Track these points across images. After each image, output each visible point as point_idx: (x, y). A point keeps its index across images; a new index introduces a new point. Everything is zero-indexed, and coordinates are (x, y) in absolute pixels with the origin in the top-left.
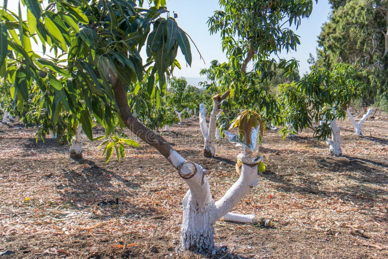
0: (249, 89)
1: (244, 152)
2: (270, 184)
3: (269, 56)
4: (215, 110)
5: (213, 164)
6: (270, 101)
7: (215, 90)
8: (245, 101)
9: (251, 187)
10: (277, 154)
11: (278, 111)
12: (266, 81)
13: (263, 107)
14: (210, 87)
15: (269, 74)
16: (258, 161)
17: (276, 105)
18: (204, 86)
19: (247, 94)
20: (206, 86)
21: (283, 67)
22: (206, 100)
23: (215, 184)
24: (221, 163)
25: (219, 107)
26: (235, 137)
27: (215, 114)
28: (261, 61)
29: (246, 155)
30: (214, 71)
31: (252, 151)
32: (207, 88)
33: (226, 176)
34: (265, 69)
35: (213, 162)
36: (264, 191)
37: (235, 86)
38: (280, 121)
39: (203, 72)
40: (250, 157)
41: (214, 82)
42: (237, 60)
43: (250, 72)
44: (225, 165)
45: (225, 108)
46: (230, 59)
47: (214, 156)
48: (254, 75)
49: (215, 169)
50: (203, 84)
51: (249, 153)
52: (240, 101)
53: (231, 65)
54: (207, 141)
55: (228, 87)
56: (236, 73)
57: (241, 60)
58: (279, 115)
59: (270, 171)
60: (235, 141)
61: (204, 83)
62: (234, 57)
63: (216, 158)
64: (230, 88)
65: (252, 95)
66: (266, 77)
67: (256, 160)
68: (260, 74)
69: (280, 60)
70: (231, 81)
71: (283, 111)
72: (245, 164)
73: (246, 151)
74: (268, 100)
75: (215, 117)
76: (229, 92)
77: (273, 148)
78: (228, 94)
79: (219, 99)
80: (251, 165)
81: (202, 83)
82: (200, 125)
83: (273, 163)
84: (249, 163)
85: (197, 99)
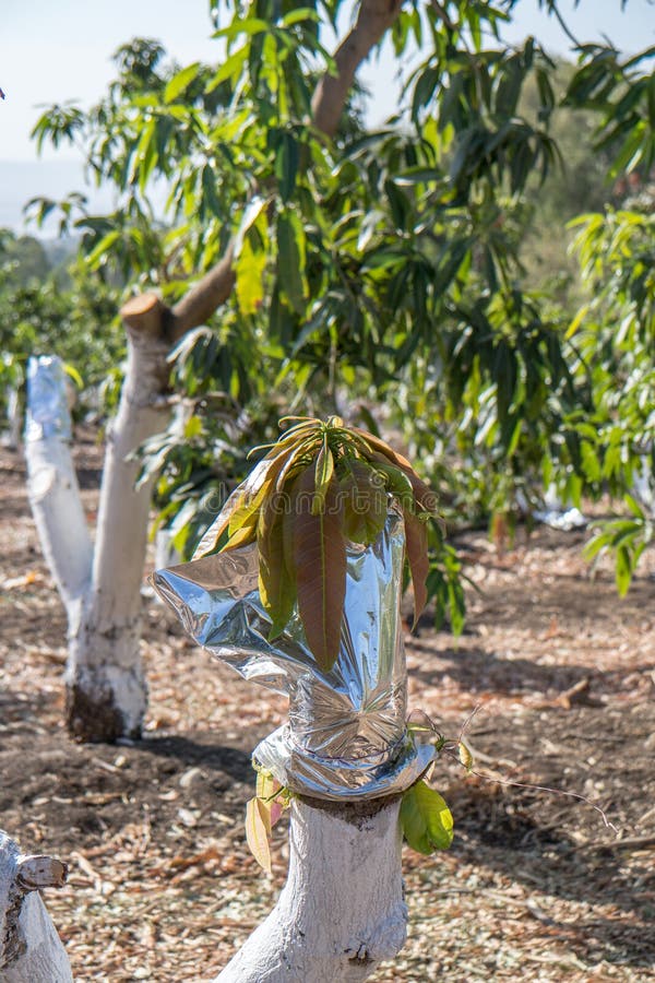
0: (369, 253)
1: (304, 717)
2: (530, 916)
3: (507, 18)
4: (137, 407)
5: (131, 787)
6: (521, 339)
7: (140, 254)
8: (344, 337)
9: (363, 961)
10: (580, 700)
11: (579, 398)
12: (490, 198)
13: (466, 376)
14: (110, 237)
15: (505, 145)
16: (403, 778)
17: (560, 366)
18: (63, 225)
19: (356, 289)
20: (80, 224)
21: (601, 101)
22: (92, 324)
23: (145, 933)
24: (187, 778)
25: (162, 384)
26: (235, 613)
27: (139, 429)
28: (451, 53)
29: (315, 739)
30: (133, 115)
31: (357, 707)
32: (89, 244)
33: (226, 874)
34: (476, 114)
35: (131, 774)
36: (492, 966)
37: (269, 233)
38: (595, 472)
39: (58, 126)
40: (341, 754)
41: (133, 202)
42: (280, 45)
43: (381, 135)
44: (223, 789)
45: (203, 388)
46: (231, 40)
47: (137, 735)
48: (405, 154)
49: (146, 829)
50: (56, 215)
51: (332, 725)
52: (310, 336)
53: (242, 85)
54: (88, 628)
55: (224, 237)
56: (276, 138)
57: (313, 45)
58: (584, 429)
59: (530, 825)
60: (235, 642)
61: (66, 208)
62: (259, 25)
63: (158, 746)
64: (238, 244)
65: (393, 294)
66: (484, 169)
67: (388, 769)
68: (444, 145)
69: (579, 48)
70: (243, 200)
71: (607, 399)
72: (310, 800)
73: (317, 711)
74: (503, 327)
75: (141, 452)
76: (230, 277)
77: (558, 655)
78: (223, 288)
79: (162, 325)
80: (350, 805)
81: (47, 207)
82: (36, 510)
83: (550, 763)
84: (339, 792)
85: (25, 315)
